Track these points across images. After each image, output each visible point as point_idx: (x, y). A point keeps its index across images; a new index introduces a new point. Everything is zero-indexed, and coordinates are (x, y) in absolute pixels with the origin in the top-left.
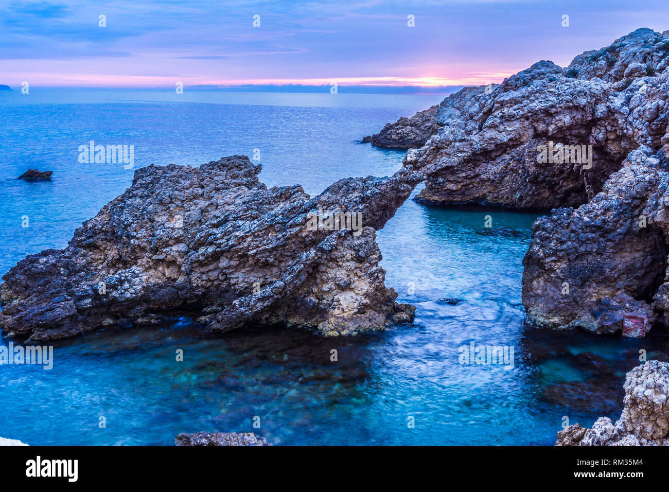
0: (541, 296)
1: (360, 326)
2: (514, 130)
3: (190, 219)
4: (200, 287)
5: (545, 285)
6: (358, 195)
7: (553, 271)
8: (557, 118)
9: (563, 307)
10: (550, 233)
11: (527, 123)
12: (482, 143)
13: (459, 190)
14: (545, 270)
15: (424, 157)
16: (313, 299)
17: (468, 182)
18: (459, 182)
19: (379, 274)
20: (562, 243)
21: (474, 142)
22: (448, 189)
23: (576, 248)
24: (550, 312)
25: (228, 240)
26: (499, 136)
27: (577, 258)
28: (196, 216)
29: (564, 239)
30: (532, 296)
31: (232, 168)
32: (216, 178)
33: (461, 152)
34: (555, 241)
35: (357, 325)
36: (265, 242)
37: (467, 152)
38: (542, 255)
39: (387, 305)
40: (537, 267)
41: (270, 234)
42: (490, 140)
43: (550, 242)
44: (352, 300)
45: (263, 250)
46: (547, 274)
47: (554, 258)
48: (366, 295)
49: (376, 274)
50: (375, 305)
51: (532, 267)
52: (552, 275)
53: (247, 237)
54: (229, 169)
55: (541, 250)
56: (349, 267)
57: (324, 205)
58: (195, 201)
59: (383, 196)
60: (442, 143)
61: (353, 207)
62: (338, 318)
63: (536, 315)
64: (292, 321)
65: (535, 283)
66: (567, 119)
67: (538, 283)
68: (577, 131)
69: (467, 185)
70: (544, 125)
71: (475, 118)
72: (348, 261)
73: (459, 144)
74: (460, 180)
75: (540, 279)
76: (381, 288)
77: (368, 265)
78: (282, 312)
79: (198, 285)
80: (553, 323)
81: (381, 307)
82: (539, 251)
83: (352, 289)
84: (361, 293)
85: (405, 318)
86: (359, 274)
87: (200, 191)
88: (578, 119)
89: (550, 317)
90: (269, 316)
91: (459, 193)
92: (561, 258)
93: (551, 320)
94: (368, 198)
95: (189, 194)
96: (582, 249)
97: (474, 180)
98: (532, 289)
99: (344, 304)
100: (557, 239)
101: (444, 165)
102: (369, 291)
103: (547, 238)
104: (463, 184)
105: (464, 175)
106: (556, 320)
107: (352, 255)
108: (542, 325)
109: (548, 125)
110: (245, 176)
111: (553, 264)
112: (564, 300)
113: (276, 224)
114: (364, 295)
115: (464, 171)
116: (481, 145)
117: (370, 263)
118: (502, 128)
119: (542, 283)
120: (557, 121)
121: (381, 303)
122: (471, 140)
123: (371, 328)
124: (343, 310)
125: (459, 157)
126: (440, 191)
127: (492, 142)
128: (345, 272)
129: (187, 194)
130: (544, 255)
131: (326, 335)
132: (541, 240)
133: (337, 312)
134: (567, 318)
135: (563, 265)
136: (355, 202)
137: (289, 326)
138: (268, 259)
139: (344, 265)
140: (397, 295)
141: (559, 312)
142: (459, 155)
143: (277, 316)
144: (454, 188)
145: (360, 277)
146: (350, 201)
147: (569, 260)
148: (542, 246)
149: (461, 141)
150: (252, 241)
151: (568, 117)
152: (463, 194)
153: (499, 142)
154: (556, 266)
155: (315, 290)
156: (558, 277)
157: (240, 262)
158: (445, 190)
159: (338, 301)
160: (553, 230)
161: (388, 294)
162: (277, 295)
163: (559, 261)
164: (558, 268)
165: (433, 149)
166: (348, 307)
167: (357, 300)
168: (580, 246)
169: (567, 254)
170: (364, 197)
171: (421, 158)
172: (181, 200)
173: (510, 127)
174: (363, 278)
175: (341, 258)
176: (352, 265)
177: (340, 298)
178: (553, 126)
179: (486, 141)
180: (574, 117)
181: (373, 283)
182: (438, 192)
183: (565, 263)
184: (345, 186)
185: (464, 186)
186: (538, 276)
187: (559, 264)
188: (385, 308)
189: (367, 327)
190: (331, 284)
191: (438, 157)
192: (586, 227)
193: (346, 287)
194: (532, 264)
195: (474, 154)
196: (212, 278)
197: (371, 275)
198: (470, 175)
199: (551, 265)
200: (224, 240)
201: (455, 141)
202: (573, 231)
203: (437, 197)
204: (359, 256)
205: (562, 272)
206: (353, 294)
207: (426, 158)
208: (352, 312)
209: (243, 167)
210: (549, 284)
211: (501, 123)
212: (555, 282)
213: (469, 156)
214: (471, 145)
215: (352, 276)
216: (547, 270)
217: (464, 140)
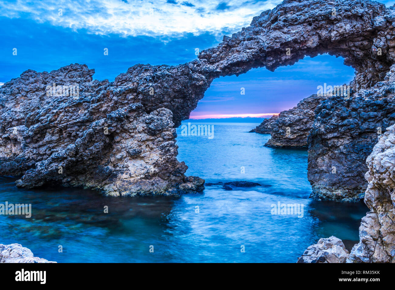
0: (326, 172)
1: (141, 189)
2: (298, 33)
3: (31, 106)
4: (31, 160)
5: (330, 162)
6: (149, 74)
7: (337, 147)
8: (338, 25)
9: (347, 181)
10: (330, 110)
11: (309, 28)
12: (268, 42)
13: (295, 138)
14: (328, 147)
15: (218, 53)
16: (110, 167)
17: (302, 133)
18: (295, 133)
19: (171, 148)
20: (343, 119)
21: (260, 40)
22: (287, 138)
23: (357, 124)
24: (333, 185)
25: (48, 117)
26: (284, 36)
27: (360, 135)
28: (36, 104)
29: (344, 115)
30: (316, 172)
31: (70, 71)
32: (57, 77)
33: (250, 49)
34: (336, 118)
35: (139, 188)
36: (74, 117)
37: (254, 48)
38: (323, 130)
39: (176, 176)
40: (321, 145)
41: (80, 112)
42: (276, 39)
43: (331, 119)
44: (141, 167)
45: (72, 124)
46: (332, 152)
47: (336, 134)
48: (156, 165)
49: (168, 148)
50: (164, 174)
51: (316, 146)
52: (336, 152)
53: (61, 112)
54: (69, 72)
55: (322, 126)
56: (140, 138)
57: (118, 82)
58: (36, 93)
59: (176, 79)
60: (233, 41)
61: (144, 84)
62: (124, 181)
63: (319, 188)
64: (89, 185)
65: (319, 160)
66: (347, 27)
67: (323, 160)
68: (360, 43)
69: (301, 135)
70: (327, 32)
71: (263, 25)
72: (139, 132)
73: (247, 42)
74: (295, 131)
75: (325, 157)
76: (172, 161)
77: (161, 139)
78: (84, 178)
79: (29, 157)
80: (336, 195)
81: (169, 177)
82: (320, 126)
83: (142, 158)
84: (151, 162)
85: (190, 187)
86: (151, 146)
87: (43, 86)
88: (358, 27)
89: (333, 189)
90: (71, 180)
91: (295, 140)
92: (343, 134)
93: (334, 193)
94: (159, 77)
95: (33, 87)
96: (365, 126)
97: (306, 133)
98: (316, 166)
99: (132, 169)
100: (338, 115)
101: (235, 60)
102: (159, 162)
103: (328, 114)
104: (298, 135)
105: (298, 128)
106: (339, 192)
107: (143, 127)
108: (324, 197)
109: (330, 32)
110: (80, 76)
111: (336, 140)
112: (348, 175)
113: (84, 102)
114: (154, 164)
115: (298, 125)
116: (268, 44)
117: (164, 138)
118: (286, 30)
119: (327, 160)
120: (338, 27)
121: (170, 173)
122: (257, 38)
123: (152, 191)
124: (130, 175)
125: (248, 52)
126: (282, 139)
127: (278, 41)
128: (136, 142)
129: (31, 87)
130: (326, 130)
131: (107, 195)
132: (322, 117)
133: (124, 176)
134: (351, 192)
135: (346, 141)
136: (145, 79)
137: (85, 188)
138: (78, 133)
139: (136, 136)
140: (187, 167)
141: (344, 186)
142: (248, 51)
143: (78, 180)
144: (292, 137)
145: (152, 149)
146: (141, 79)
147: (353, 138)
148: (323, 122)
149: (249, 39)
150: (64, 116)
151: (348, 25)
152: (298, 141)
153: (284, 41)
154: (340, 143)
155: (113, 159)
156: (342, 153)
157: (60, 138)
158: (285, 139)
159: (127, 167)
160: (332, 107)
161: (178, 166)
162: (71, 157)
163: (342, 138)
164: (341, 145)
165: (224, 47)
166: (135, 172)
167: (146, 167)
168: (362, 123)
169: (349, 129)
170: (154, 76)
171: (215, 54)
172: (26, 91)
173: (294, 30)
174: (155, 150)
175: (134, 129)
176: (144, 136)
177: (129, 164)
178: (335, 32)
179: (271, 39)
180: (354, 26)
181: (164, 155)
182: (280, 140)
183: (348, 140)
184: (139, 68)
185: (299, 136)
186: (323, 154)
187: (342, 140)
188: (173, 178)
189: (148, 189)
190: (124, 153)
191: (230, 54)
192: (368, 106)
193: (135, 155)
194: (317, 143)
195: (261, 50)
196: (41, 153)
197: (163, 148)
198: (302, 128)
199: (334, 142)
200: (46, 117)
201: (244, 40)
202: (354, 110)
203: (279, 144)
204: (150, 128)
205: (345, 148)
206: (142, 162)
207: (219, 55)
208: (139, 177)
209: (80, 70)
210: (333, 161)
211: (284, 26)
212: (339, 158)
213: (257, 52)
214: (258, 42)
215: (143, 147)
216: (331, 147)
217: (252, 39)
